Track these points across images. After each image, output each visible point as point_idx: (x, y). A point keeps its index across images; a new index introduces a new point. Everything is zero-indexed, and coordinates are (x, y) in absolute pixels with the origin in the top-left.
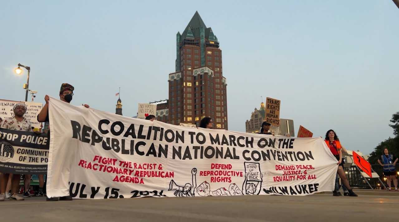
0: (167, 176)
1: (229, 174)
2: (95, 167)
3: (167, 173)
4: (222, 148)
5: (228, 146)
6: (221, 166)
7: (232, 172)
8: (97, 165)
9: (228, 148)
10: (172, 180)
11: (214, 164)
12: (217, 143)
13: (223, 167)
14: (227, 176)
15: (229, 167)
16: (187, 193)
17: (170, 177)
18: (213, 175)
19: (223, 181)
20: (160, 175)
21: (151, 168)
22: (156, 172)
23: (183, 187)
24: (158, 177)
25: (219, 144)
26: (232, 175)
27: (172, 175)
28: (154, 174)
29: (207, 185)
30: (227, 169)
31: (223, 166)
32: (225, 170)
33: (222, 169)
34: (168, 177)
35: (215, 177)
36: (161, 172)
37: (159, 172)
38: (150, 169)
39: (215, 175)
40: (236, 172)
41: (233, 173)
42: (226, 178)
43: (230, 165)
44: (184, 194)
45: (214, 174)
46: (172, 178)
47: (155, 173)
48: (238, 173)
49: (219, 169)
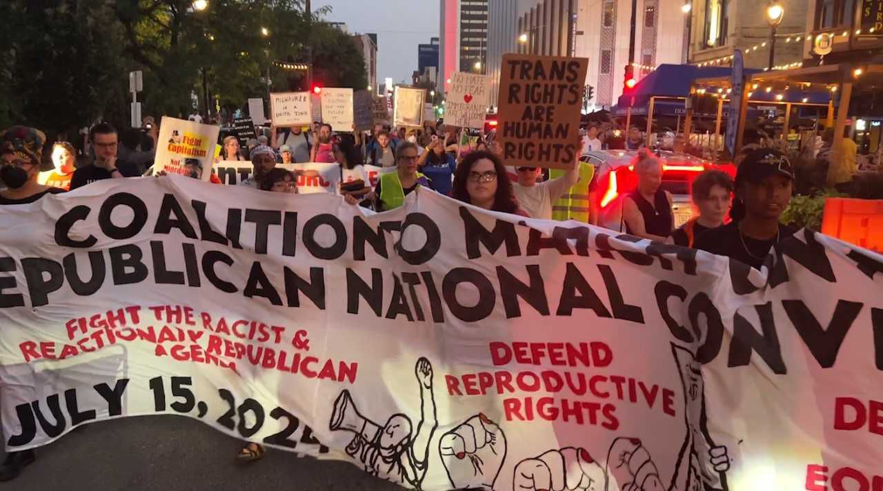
0: (327, 371)
1: (600, 386)
2: (86, 345)
3: (329, 364)
4: (533, 270)
5: (569, 258)
6: (546, 351)
7: (618, 380)
8: (86, 340)
9: (570, 266)
10: (346, 393)
11: (502, 345)
12: (503, 247)
13: (560, 355)
14: (588, 397)
15: (599, 353)
16: (396, 458)
17: (341, 379)
18: (512, 390)
19: (572, 418)
20: (301, 366)
21: (263, 337)
22: (283, 355)
23: (380, 429)
24: (289, 374)
25: (513, 250)
26: (620, 396)
27: (349, 372)
28: (272, 357)
29: (490, 428)
30: (587, 364)
31: (556, 351)
32: (574, 372)
33: (554, 362)
34: (333, 378)
35: (528, 401)
36: (302, 358)
37: (297, 357)
38: (260, 340)
39: (524, 387)
40: (641, 385)
41: (625, 387)
42: (586, 405)
43: (597, 346)
44: (384, 459)
45: (514, 384)
46: (346, 384)
47: (277, 358)
48: (649, 389)
49: (537, 362)
